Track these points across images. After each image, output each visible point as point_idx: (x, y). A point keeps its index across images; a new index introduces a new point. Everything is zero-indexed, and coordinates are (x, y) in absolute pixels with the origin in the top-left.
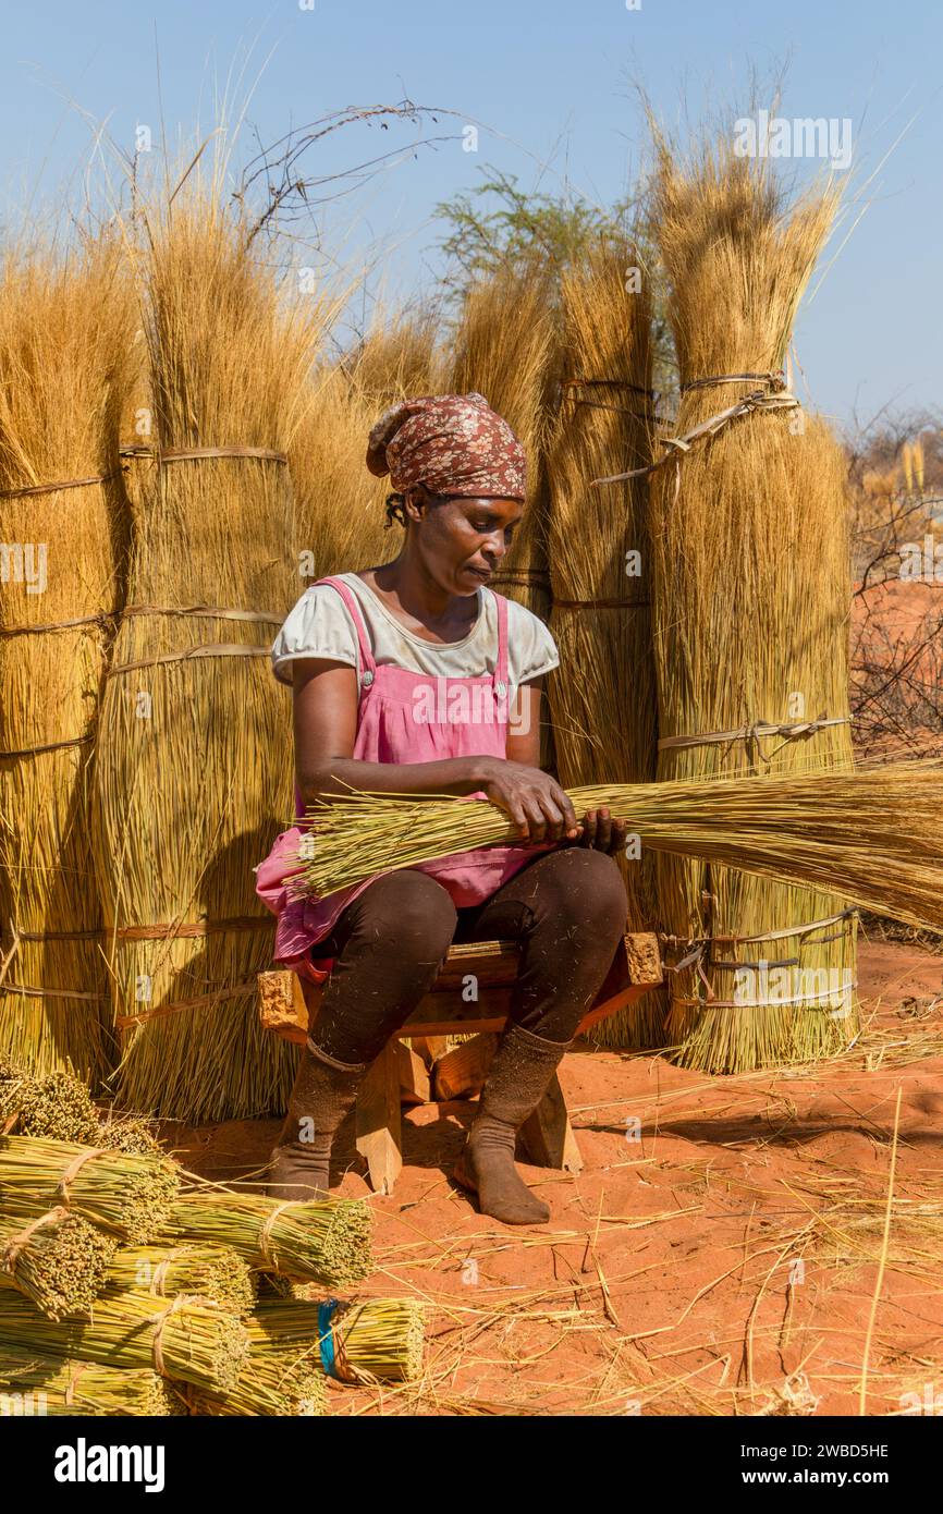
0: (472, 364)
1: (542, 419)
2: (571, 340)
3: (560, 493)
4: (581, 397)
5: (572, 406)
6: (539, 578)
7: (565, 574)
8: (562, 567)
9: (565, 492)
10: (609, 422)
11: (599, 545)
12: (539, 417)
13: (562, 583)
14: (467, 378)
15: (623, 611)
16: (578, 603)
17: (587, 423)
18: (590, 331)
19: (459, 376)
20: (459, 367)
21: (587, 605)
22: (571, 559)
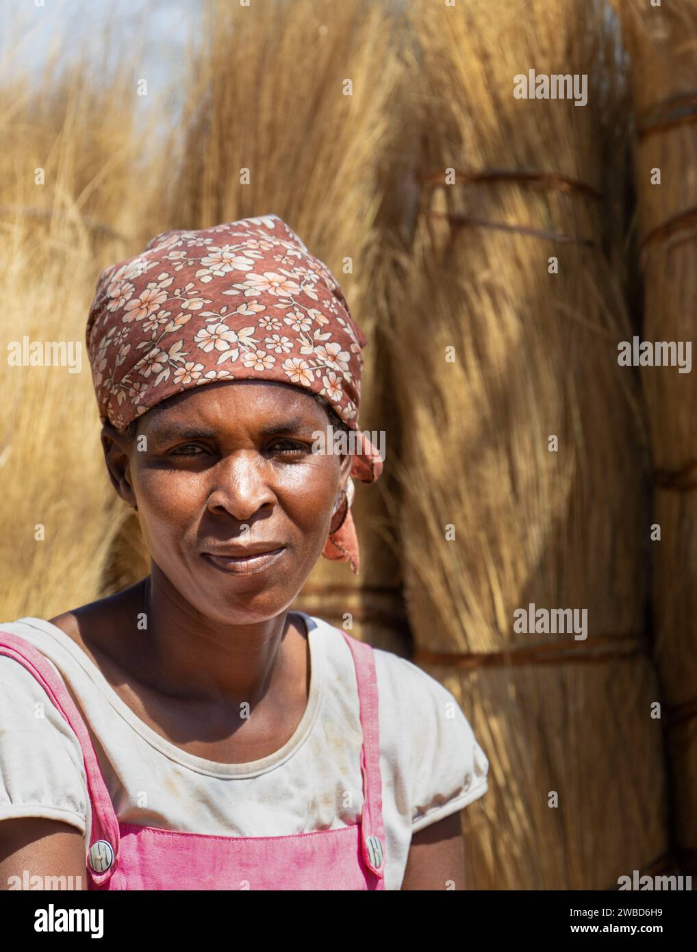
0: (221, 145)
1: (379, 260)
2: (436, 86)
3: (422, 416)
4: (460, 207)
5: (442, 227)
6: (384, 603)
7: (438, 592)
8: (432, 577)
9: (434, 414)
10: (525, 260)
11: (510, 528)
12: (370, 256)
13: (433, 612)
14: (211, 175)
15: (570, 671)
16: (469, 656)
17: (476, 264)
18: (475, 65)
19: (193, 173)
20: (193, 148)
21: (490, 661)
22: (450, 559)
